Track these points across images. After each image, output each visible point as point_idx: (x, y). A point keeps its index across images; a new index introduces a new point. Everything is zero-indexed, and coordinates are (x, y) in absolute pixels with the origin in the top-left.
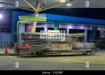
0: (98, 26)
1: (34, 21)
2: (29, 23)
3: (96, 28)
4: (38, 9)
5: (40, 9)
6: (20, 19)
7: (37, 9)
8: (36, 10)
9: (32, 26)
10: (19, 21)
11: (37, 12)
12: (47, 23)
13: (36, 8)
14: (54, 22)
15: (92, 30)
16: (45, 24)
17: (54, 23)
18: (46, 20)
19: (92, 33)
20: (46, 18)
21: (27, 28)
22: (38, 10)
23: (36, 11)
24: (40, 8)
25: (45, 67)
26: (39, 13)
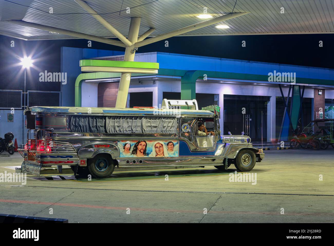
0: (307, 85)
1: (123, 73)
2: (110, 80)
3: (302, 90)
4: (136, 40)
5: (142, 39)
6: (83, 69)
7: (131, 41)
8: (130, 43)
9: (118, 87)
10: (81, 74)
11: (133, 48)
12: (161, 80)
13: (129, 37)
14: (182, 77)
15: (291, 96)
16: (154, 82)
17: (180, 78)
18: (156, 72)
19: (289, 106)
20: (157, 65)
21: (103, 96)
22: (134, 43)
23: (129, 46)
24: (140, 36)
25: (155, 204)
26: (137, 52)
